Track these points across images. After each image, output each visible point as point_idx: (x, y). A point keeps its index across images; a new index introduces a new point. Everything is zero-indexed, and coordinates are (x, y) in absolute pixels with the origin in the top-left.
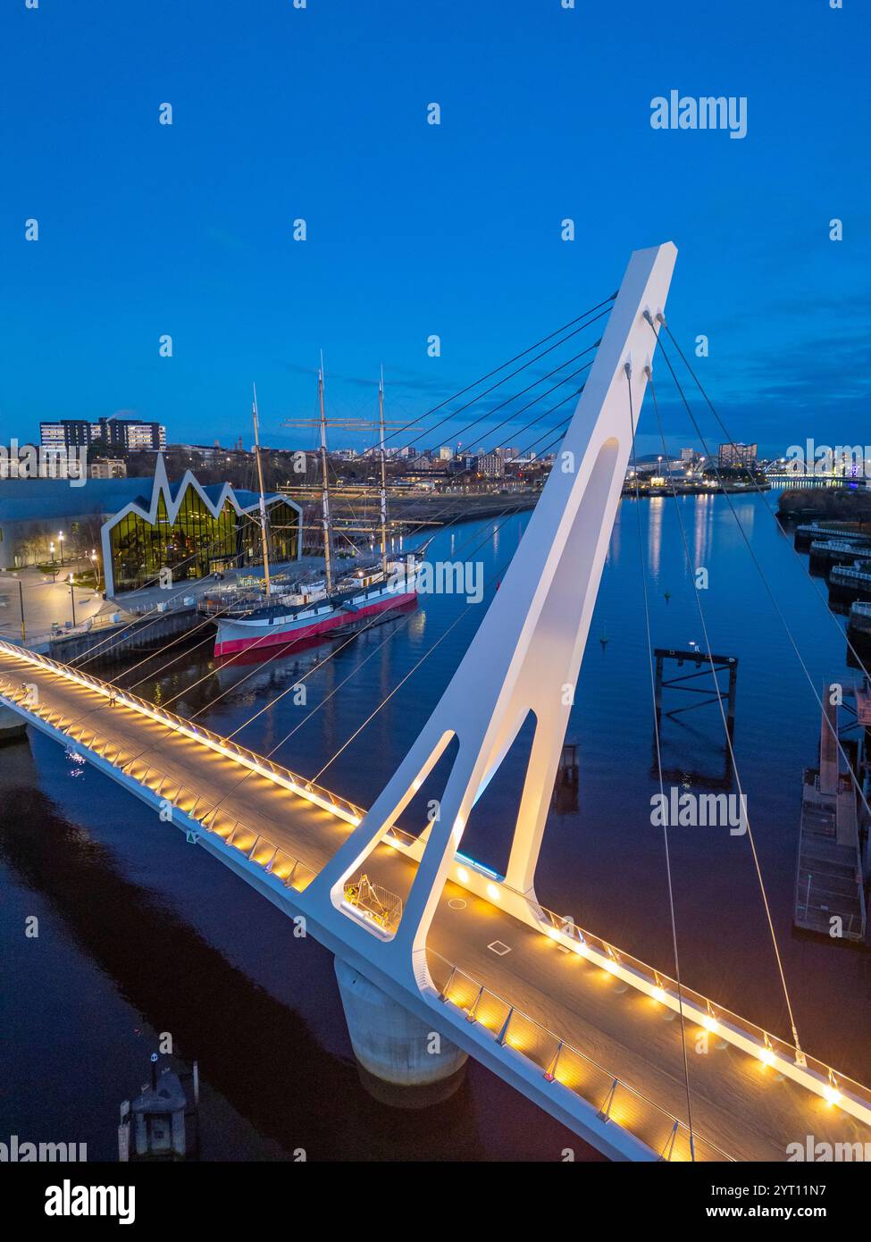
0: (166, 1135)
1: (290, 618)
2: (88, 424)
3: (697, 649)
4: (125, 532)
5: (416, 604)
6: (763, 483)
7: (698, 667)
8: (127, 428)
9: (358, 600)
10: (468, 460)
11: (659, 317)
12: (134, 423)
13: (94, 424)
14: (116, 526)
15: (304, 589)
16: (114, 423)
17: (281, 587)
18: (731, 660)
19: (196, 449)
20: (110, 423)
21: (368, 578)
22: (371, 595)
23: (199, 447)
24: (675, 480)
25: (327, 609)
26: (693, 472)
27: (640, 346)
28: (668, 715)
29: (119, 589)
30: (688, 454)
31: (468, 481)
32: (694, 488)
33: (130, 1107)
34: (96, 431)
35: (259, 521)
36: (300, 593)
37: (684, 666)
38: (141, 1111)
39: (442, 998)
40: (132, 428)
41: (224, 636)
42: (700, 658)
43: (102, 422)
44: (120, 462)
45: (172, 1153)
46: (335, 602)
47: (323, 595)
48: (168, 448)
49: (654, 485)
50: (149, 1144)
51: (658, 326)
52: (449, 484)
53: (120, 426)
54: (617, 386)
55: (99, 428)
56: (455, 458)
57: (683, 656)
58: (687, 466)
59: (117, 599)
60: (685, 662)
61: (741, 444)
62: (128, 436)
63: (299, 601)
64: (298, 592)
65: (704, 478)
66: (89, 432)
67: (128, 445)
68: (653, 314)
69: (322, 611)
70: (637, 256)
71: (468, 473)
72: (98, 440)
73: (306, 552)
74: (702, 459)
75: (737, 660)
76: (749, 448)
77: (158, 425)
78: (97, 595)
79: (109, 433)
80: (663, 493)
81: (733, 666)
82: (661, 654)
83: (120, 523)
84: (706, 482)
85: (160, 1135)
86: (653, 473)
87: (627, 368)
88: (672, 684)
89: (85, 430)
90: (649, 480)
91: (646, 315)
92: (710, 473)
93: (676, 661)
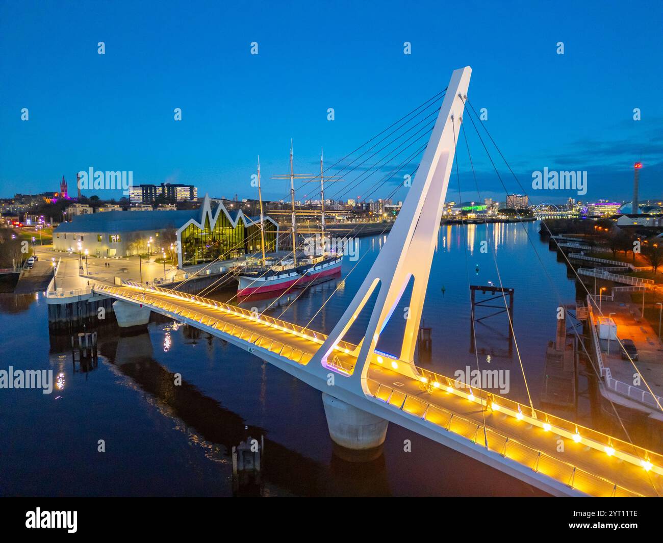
0: (252, 462)
1: (276, 278)
2: (155, 187)
3: (492, 285)
4: (188, 235)
5: (340, 274)
6: (532, 216)
7: (493, 294)
8: (176, 189)
9: (311, 270)
10: (364, 205)
11: (465, 96)
12: (180, 186)
13: (158, 187)
14: (183, 231)
15: (283, 263)
16: (169, 186)
17: (270, 262)
18: (510, 290)
19: (213, 200)
20: (167, 186)
21: (315, 259)
22: (317, 268)
23: (215, 199)
24: (481, 216)
25: (295, 274)
26: (492, 211)
27: (457, 108)
28: (478, 321)
29: (185, 265)
30: (489, 201)
31: (365, 216)
32: (492, 219)
33: (236, 448)
34: (159, 191)
35: (260, 226)
36: (281, 265)
37: (486, 294)
38: (241, 450)
39: (375, 397)
40: (179, 188)
41: (242, 287)
42: (493, 289)
43: (162, 185)
44: (173, 207)
45: (254, 470)
46: (299, 270)
47: (292, 267)
48: (198, 199)
49: (470, 218)
50: (244, 467)
51: (465, 100)
52: (354, 217)
53: (172, 187)
54: (448, 125)
55: (161, 189)
56: (356, 205)
57: (485, 289)
58: (489, 208)
59: (185, 269)
60: (486, 292)
61: (519, 195)
62: (176, 193)
63: (280, 269)
64: (280, 265)
65: (498, 214)
66: (155, 191)
67: (177, 198)
68: (462, 96)
69: (292, 274)
70: (455, 72)
71: (364, 212)
72: (160, 195)
73: (281, 249)
74: (497, 204)
75: (513, 290)
76: (524, 198)
77: (193, 186)
78: (173, 267)
79: (166, 191)
80: (475, 222)
81: (512, 293)
82: (473, 288)
83: (185, 229)
84: (499, 216)
85: (249, 462)
86: (470, 211)
87: (452, 117)
88: (479, 304)
89: (153, 190)
90: (467, 215)
91: (460, 96)
92: (501, 211)
93: (481, 291)
